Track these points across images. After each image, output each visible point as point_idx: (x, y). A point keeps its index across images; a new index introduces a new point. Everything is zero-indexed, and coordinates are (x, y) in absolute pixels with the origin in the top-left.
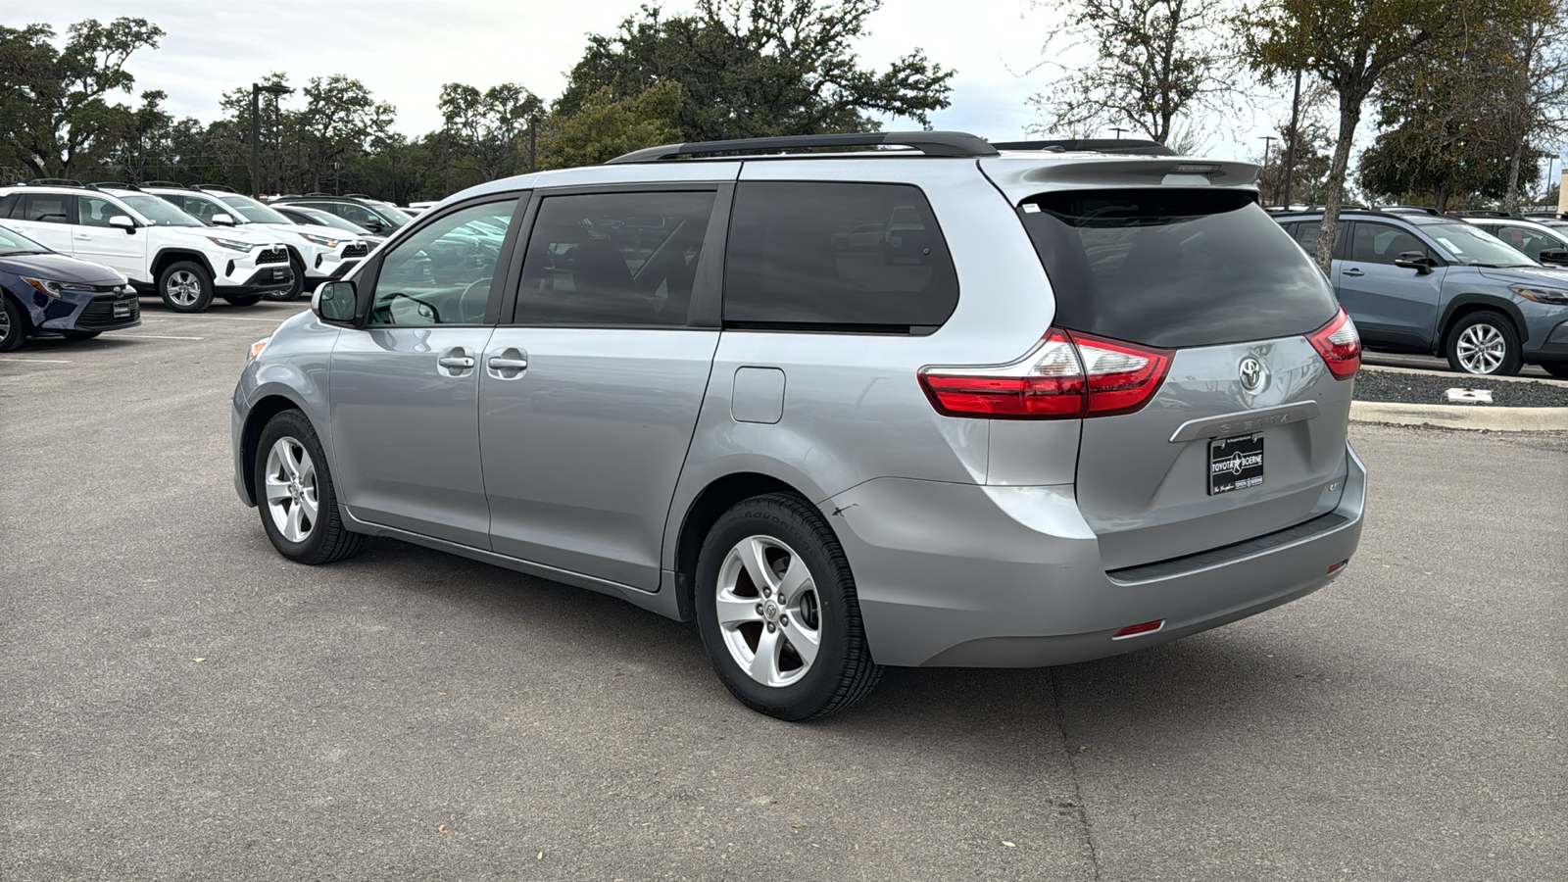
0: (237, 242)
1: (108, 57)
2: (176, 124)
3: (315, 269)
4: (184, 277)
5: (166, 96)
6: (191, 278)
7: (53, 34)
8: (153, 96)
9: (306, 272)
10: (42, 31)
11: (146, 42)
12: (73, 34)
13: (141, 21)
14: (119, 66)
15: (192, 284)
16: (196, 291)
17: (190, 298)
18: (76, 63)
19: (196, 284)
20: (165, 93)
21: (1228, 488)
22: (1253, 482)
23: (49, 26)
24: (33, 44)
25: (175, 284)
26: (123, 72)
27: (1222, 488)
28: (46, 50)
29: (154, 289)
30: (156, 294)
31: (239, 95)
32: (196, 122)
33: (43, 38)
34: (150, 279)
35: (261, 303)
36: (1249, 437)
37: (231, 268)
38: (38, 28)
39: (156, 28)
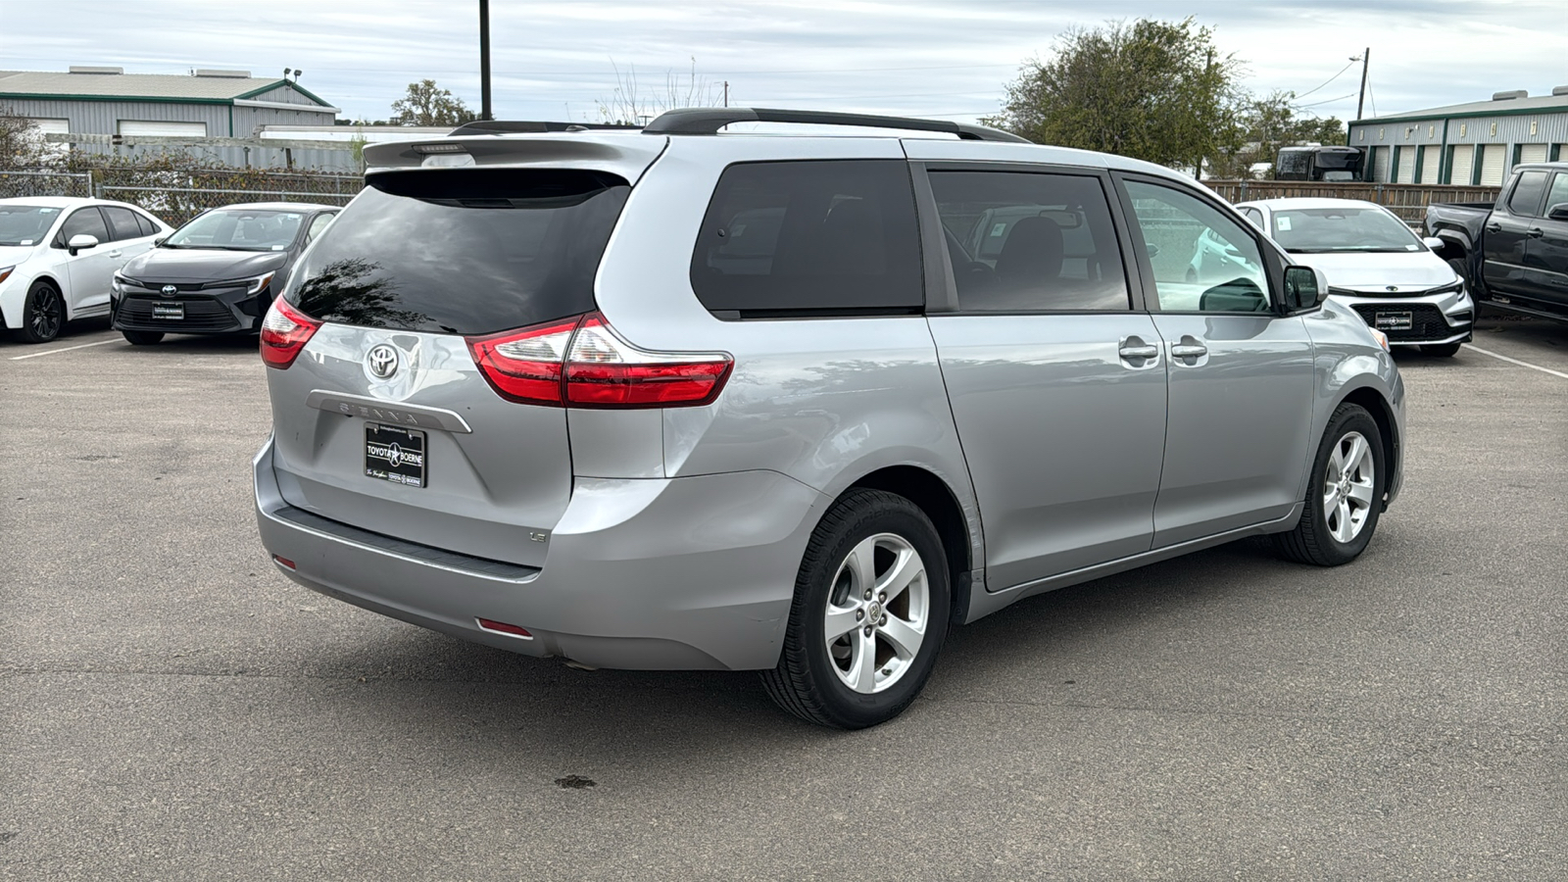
21: (381, 475)
22: (408, 480)
27: (375, 473)
36: (404, 432)
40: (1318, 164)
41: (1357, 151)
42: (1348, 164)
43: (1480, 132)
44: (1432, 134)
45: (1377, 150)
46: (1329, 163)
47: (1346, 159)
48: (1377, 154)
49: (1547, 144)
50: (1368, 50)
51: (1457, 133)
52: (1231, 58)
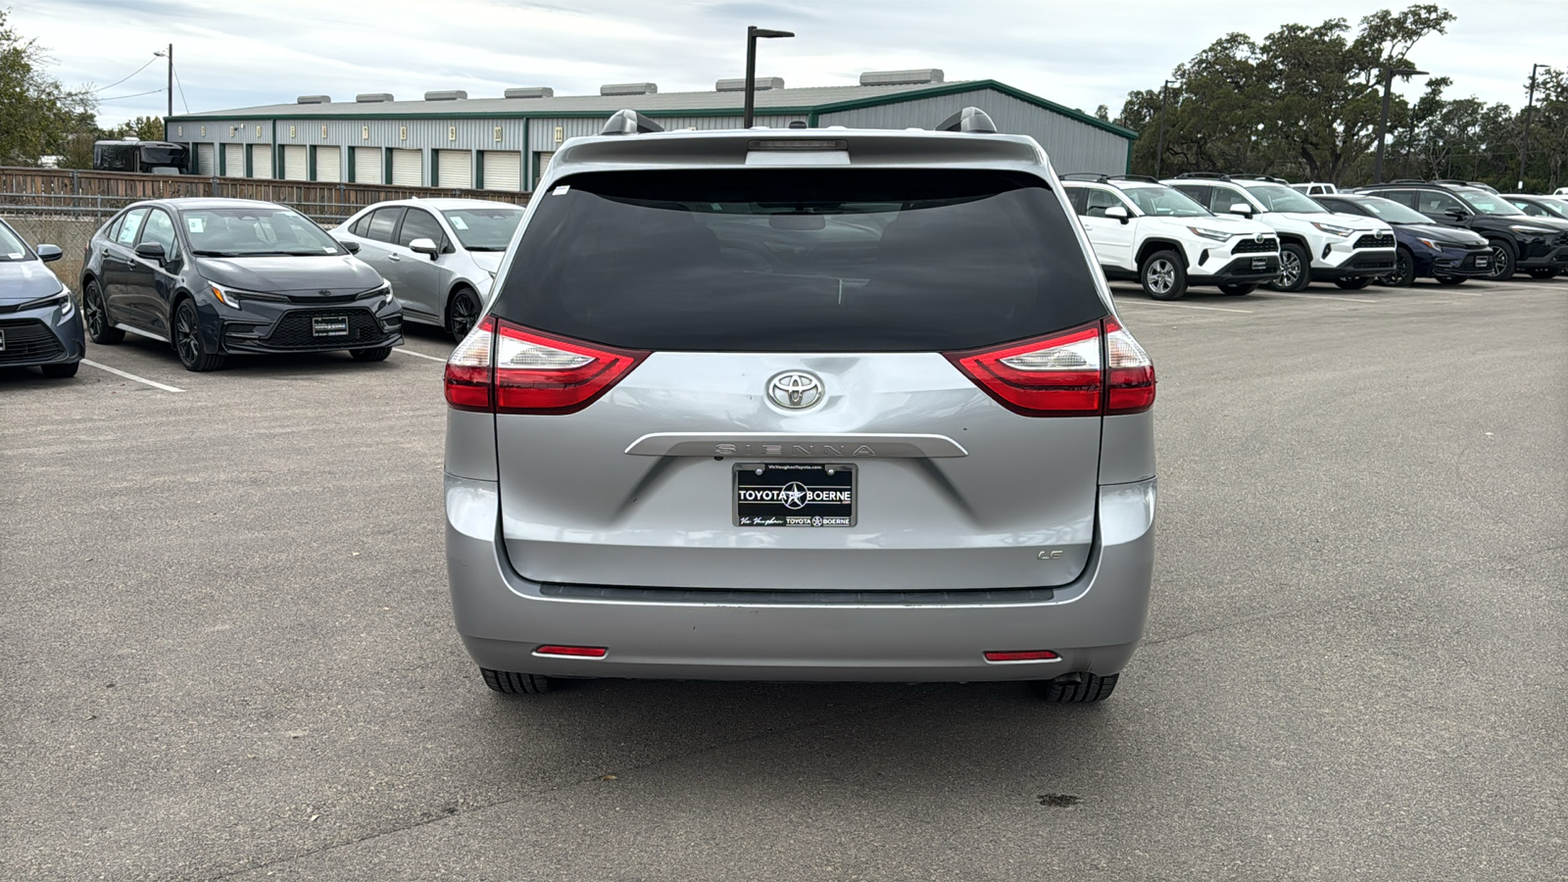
0: (1216, 232)
1: (1393, 46)
2: (1485, 110)
3: (1322, 260)
4: (1163, 266)
5: (1451, 83)
6: (1169, 266)
7: (1347, 27)
8: (1437, 84)
9: (1312, 263)
10: (1337, 25)
11: (1434, 28)
12: (1365, 26)
13: (1431, 7)
14: (1404, 55)
15: (1169, 273)
16: (1171, 280)
17: (1166, 286)
18: (1363, 54)
19: (1172, 273)
20: (1451, 79)
21: (770, 522)
22: (826, 521)
23: (1345, 20)
24: (1327, 39)
25: (1155, 272)
26: (1406, 60)
27: (757, 521)
28: (1339, 43)
29: (1137, 277)
30: (1138, 281)
31: (1547, 76)
32: (1506, 108)
33: (1338, 33)
34: (1134, 267)
35: (1255, 293)
36: (817, 467)
37: (1204, 256)
38: (1333, 23)
39: (1446, 14)
40: (144, 159)
41: (180, 148)
42: (173, 160)
43: (312, 134)
44: (260, 133)
45: (199, 147)
46: (155, 158)
47: (170, 154)
48: (199, 151)
49: (381, 148)
50: (171, 46)
51: (287, 133)
52: (34, 44)
